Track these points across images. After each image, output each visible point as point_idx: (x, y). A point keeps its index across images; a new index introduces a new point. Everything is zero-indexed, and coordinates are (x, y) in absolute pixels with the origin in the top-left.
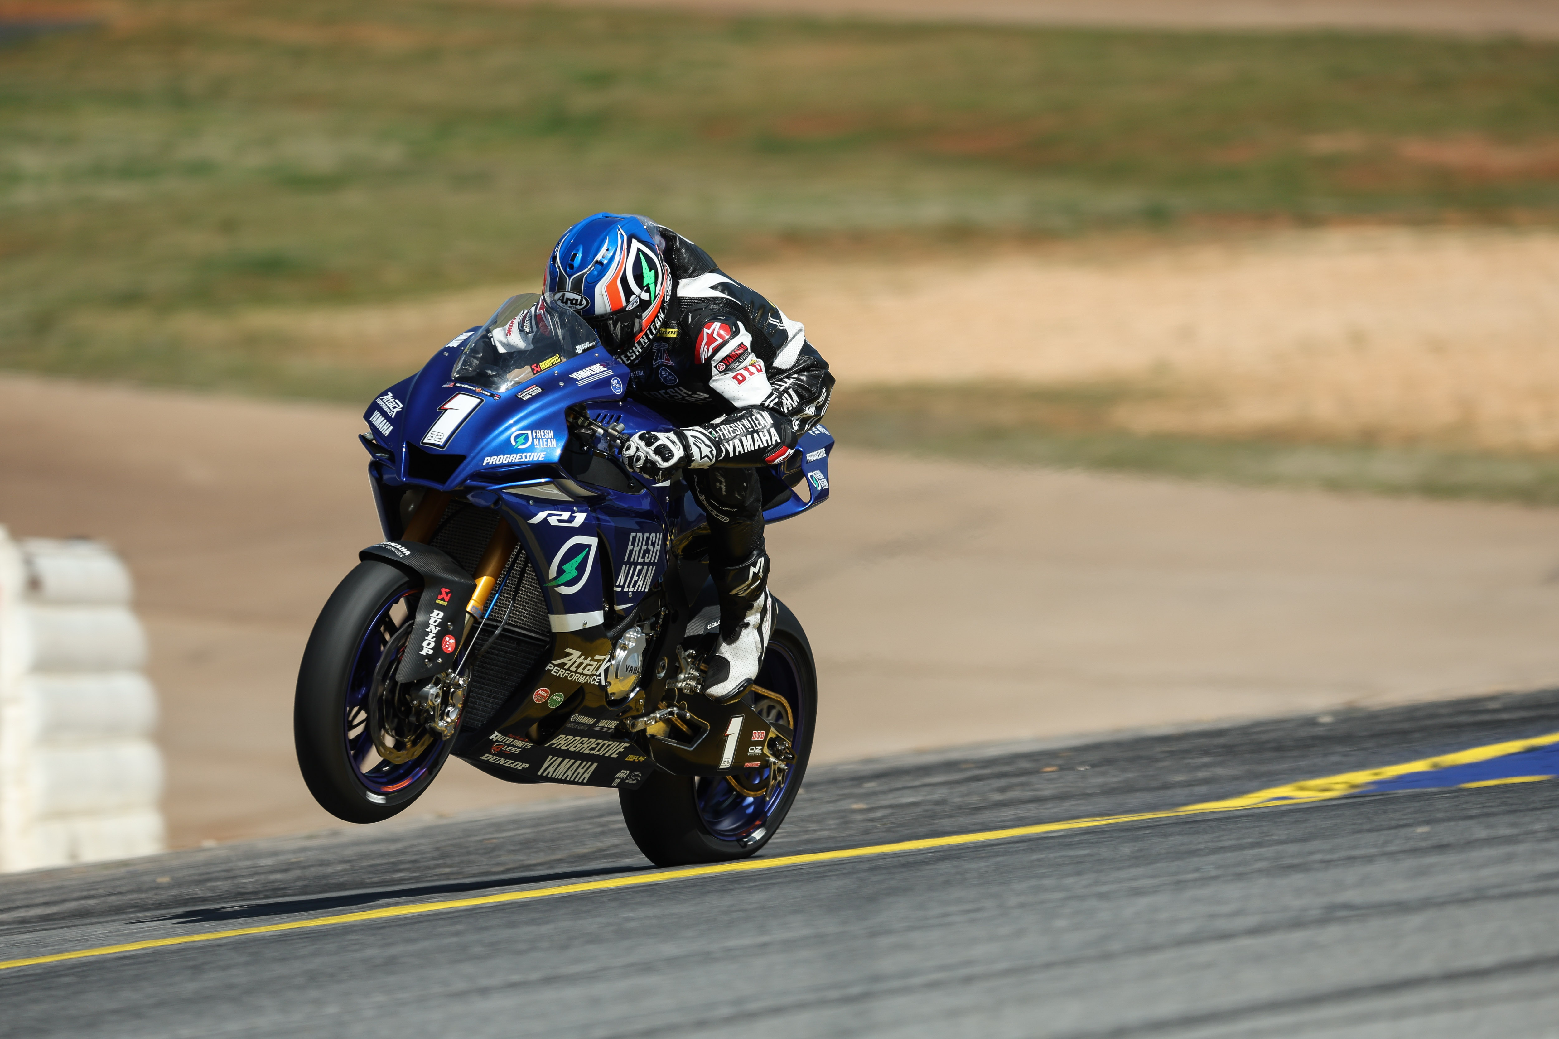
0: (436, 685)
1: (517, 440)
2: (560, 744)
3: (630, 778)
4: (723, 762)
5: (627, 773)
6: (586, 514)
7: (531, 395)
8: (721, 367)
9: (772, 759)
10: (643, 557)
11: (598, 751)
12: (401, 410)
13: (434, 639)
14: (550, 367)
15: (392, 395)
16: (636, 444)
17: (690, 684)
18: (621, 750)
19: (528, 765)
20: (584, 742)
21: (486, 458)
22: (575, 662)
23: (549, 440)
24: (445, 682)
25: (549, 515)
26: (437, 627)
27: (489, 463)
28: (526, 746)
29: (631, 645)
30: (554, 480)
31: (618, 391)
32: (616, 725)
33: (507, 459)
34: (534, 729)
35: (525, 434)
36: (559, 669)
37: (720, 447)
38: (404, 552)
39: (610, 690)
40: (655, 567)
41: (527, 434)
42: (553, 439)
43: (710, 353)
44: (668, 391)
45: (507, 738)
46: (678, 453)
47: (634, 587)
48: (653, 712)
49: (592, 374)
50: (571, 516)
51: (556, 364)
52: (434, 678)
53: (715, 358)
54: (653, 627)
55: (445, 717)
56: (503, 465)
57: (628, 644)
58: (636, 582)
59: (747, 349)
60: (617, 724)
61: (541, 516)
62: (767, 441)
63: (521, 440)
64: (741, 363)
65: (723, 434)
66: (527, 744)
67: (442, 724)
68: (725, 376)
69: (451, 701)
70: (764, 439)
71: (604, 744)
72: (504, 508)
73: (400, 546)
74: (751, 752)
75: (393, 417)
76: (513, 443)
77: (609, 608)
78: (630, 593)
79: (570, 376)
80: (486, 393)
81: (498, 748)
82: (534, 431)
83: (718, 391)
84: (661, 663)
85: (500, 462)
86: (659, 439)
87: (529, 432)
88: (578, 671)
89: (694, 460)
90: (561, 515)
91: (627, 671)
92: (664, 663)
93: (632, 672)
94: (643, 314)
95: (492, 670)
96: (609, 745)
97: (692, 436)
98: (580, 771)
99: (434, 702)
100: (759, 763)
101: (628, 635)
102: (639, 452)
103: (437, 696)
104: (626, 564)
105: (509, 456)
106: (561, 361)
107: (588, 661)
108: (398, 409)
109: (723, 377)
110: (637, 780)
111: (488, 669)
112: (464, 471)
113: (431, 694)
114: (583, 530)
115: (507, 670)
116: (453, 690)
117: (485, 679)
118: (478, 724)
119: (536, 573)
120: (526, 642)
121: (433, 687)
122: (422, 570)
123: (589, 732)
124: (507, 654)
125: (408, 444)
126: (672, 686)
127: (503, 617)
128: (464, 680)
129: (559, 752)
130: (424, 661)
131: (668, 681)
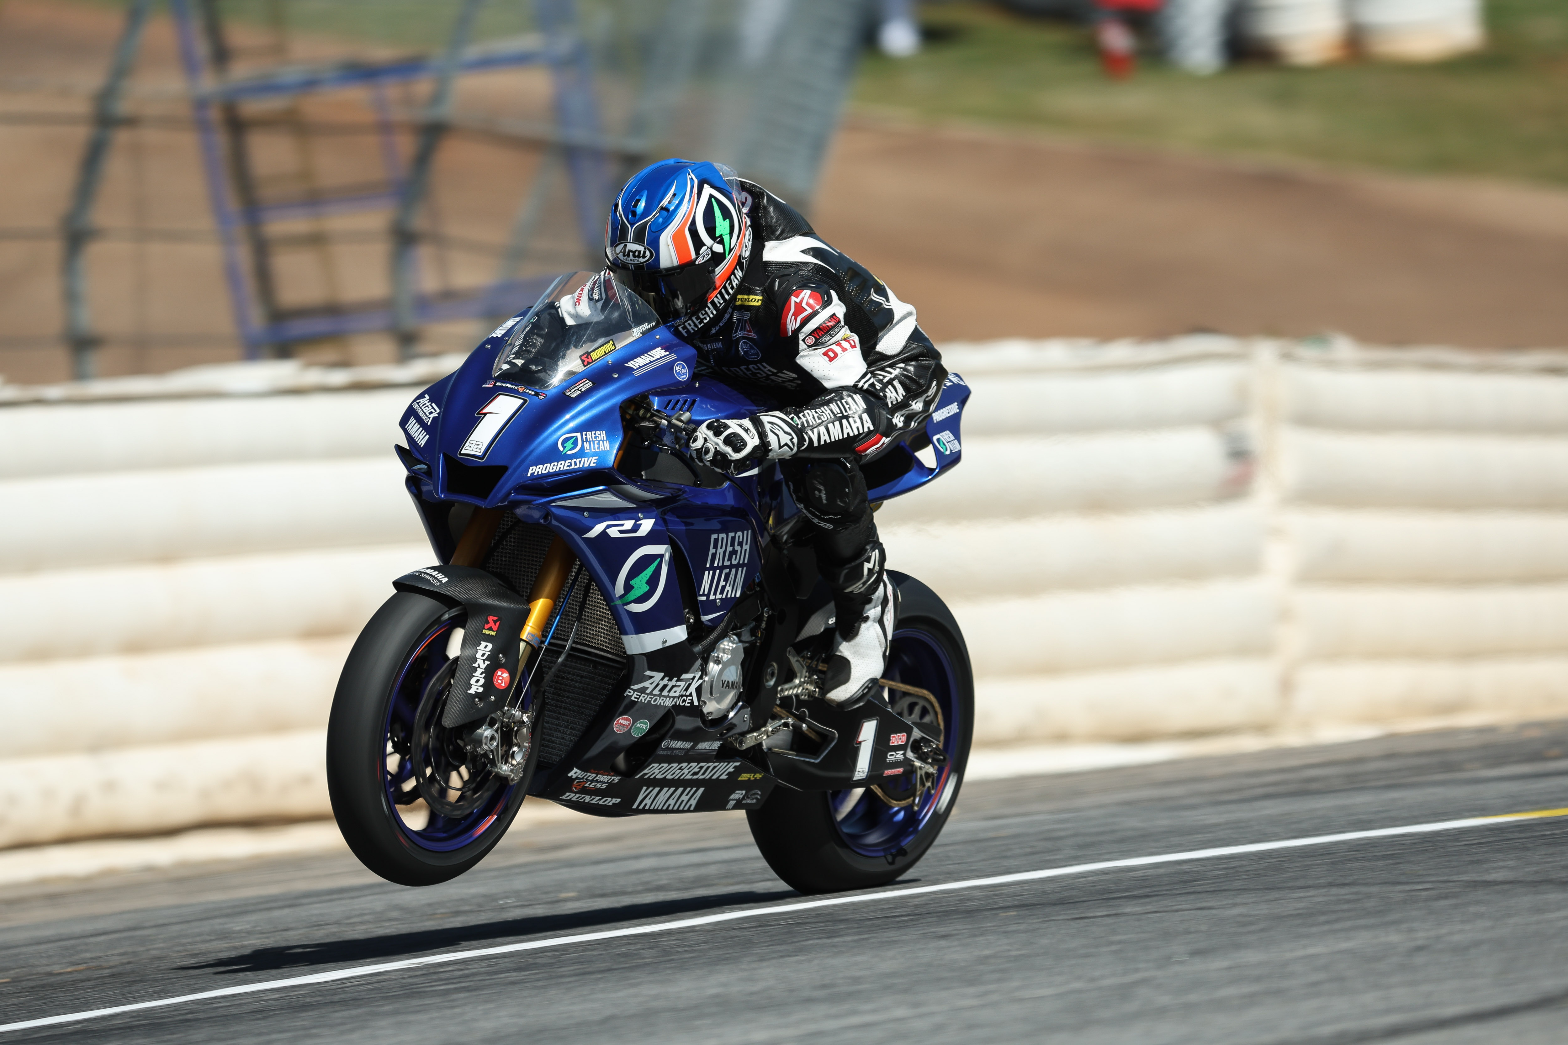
0: (491, 725)
2: (654, 773)
3: (748, 797)
4: (856, 773)
7: (581, 390)
8: (810, 341)
9: (918, 763)
10: (730, 559)
11: (703, 774)
12: (437, 415)
13: (484, 675)
16: (703, 434)
17: (807, 689)
18: (731, 770)
19: (619, 800)
20: (682, 768)
21: (531, 468)
22: (658, 685)
23: (601, 442)
24: (503, 722)
25: (609, 527)
26: (486, 662)
28: (613, 780)
29: (725, 657)
30: (610, 486)
31: (683, 377)
32: (719, 745)
34: (621, 760)
35: (574, 437)
36: (640, 694)
37: (803, 435)
39: (706, 710)
40: (745, 568)
41: (577, 436)
42: (606, 440)
43: (798, 324)
44: (750, 367)
45: (589, 774)
46: (752, 441)
47: (722, 593)
48: (764, 725)
49: (652, 360)
50: (635, 524)
51: (609, 352)
52: (488, 719)
53: (804, 330)
54: (753, 633)
55: (510, 760)
56: (549, 474)
57: (722, 657)
58: (724, 588)
59: (839, 322)
61: (599, 528)
62: (858, 428)
63: (569, 445)
65: (807, 421)
66: (613, 778)
67: (506, 767)
69: (515, 740)
70: (854, 426)
71: (709, 767)
72: (554, 522)
73: (437, 572)
75: (429, 424)
76: (561, 449)
77: (695, 620)
78: (718, 601)
79: (626, 365)
80: (530, 392)
81: (579, 785)
83: (806, 368)
84: (769, 670)
86: (729, 427)
87: (578, 435)
89: (771, 450)
90: (622, 525)
91: (723, 687)
92: (772, 670)
93: (729, 688)
95: (568, 697)
96: (715, 767)
97: (769, 422)
98: (685, 798)
99: (489, 746)
100: (901, 770)
101: (722, 646)
102: (708, 444)
103: (493, 738)
104: (709, 569)
106: (615, 348)
107: (674, 682)
108: (435, 415)
110: (757, 799)
111: (564, 696)
112: (507, 483)
113: (487, 737)
114: (651, 538)
115: (583, 697)
116: (516, 728)
117: (561, 707)
118: (556, 758)
119: (601, 593)
120: (602, 664)
121: (488, 729)
122: (462, 599)
123: (687, 757)
124: (584, 679)
125: (445, 456)
126: (786, 693)
127: (567, 641)
128: (528, 715)
129: (654, 782)
130: (474, 701)
131: (779, 688)
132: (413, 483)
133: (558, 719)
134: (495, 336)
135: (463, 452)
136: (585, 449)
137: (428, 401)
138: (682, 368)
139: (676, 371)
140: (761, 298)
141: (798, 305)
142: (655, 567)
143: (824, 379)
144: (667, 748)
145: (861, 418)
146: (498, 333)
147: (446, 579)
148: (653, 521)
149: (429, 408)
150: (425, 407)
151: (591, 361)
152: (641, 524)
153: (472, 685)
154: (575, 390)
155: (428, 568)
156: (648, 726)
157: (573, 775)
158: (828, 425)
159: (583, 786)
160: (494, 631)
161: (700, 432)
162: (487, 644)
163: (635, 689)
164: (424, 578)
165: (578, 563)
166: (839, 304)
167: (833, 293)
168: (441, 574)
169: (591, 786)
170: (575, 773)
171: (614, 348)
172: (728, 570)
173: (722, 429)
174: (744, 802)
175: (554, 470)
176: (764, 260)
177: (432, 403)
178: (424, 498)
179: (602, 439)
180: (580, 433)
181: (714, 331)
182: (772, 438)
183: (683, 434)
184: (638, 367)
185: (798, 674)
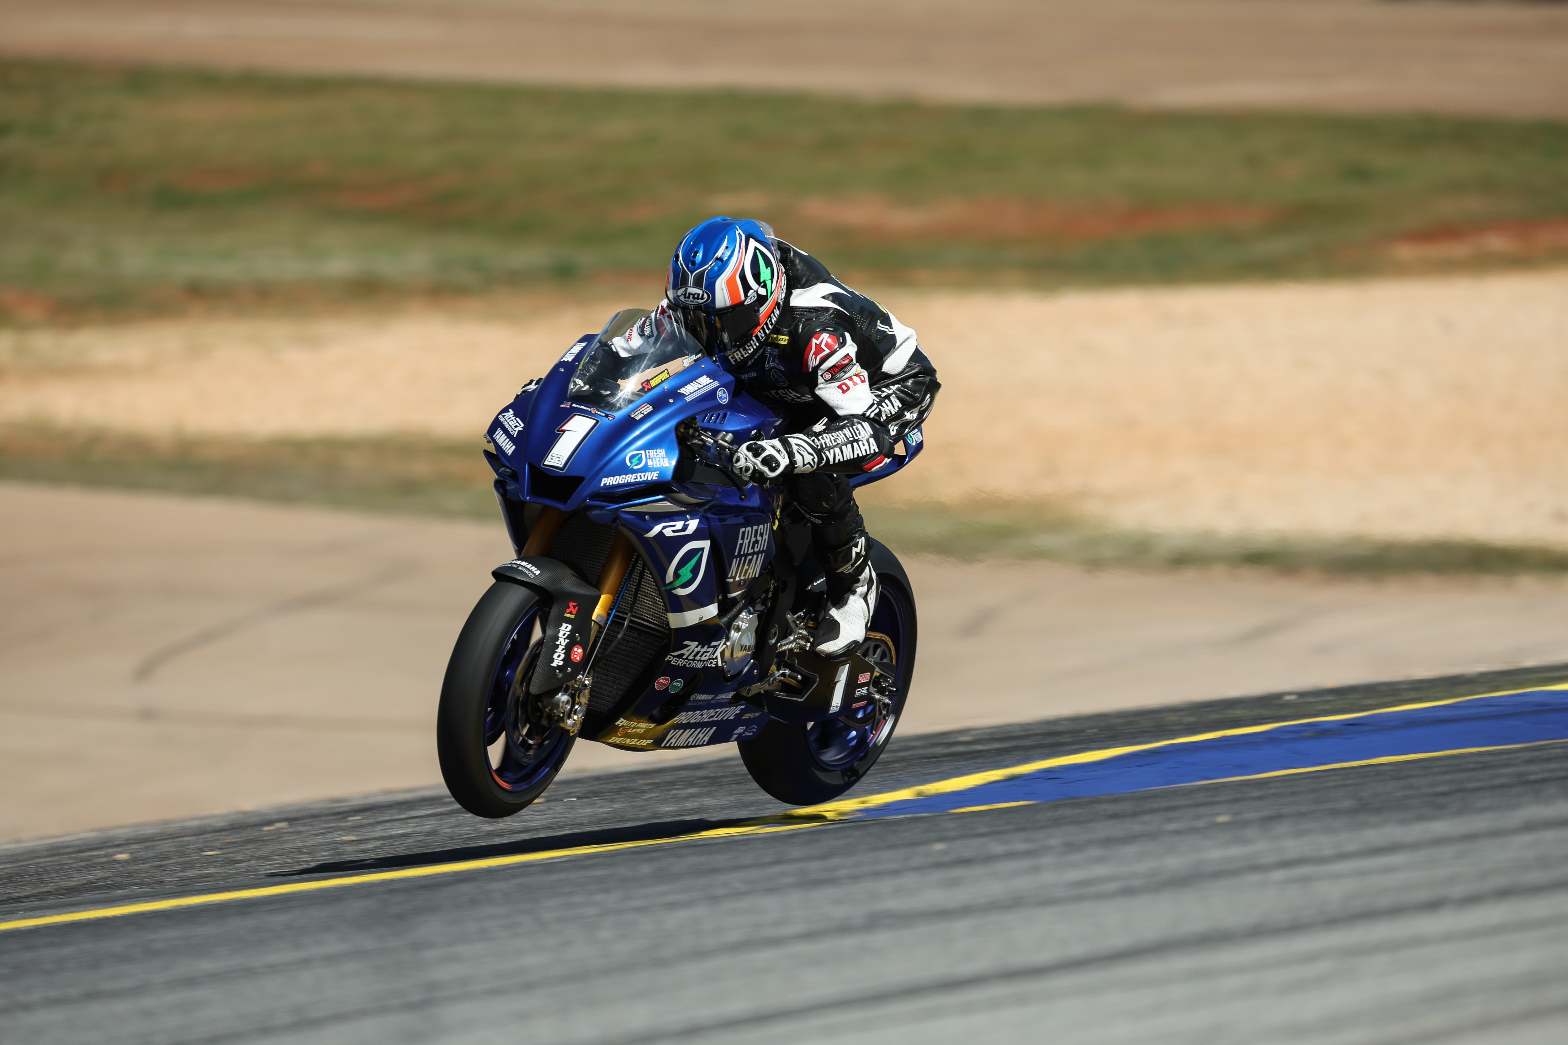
0: (566, 691)
1: (632, 461)
4: (832, 708)
7: (643, 414)
8: (827, 376)
9: (877, 696)
11: (717, 717)
12: (522, 429)
13: (564, 651)
15: (513, 412)
17: (799, 644)
18: (738, 712)
21: (604, 479)
22: (693, 651)
24: (574, 687)
25: (664, 528)
26: (566, 640)
27: (606, 484)
28: (650, 726)
29: (744, 626)
30: (669, 495)
33: (623, 480)
34: (656, 711)
35: (639, 454)
37: (822, 455)
39: (727, 669)
40: (764, 554)
41: (641, 454)
43: (817, 362)
44: (779, 392)
45: (632, 723)
46: (784, 461)
47: (745, 575)
48: (767, 677)
51: (665, 380)
52: (565, 686)
53: (822, 367)
54: (764, 603)
55: (573, 716)
57: (741, 626)
59: (852, 360)
61: (657, 529)
62: (866, 450)
63: (635, 461)
64: (846, 373)
65: (825, 443)
66: (650, 724)
68: (830, 384)
69: (579, 700)
70: (863, 448)
71: (722, 711)
72: (621, 526)
74: (857, 694)
75: (515, 436)
76: (629, 464)
77: (724, 598)
80: (601, 414)
81: (623, 731)
82: (647, 451)
83: (823, 398)
84: (773, 630)
85: (617, 483)
87: (643, 452)
89: (797, 467)
90: (674, 526)
91: (741, 650)
92: (776, 631)
93: (745, 650)
94: (761, 309)
95: (615, 658)
96: (727, 711)
97: (796, 444)
98: (701, 736)
99: (564, 706)
101: (742, 617)
102: (748, 463)
103: (566, 702)
104: (736, 557)
105: (624, 476)
107: (705, 649)
109: (828, 385)
110: (753, 732)
112: (584, 490)
113: (561, 701)
114: (696, 536)
115: (629, 659)
116: (580, 690)
117: (609, 666)
118: (608, 712)
119: (654, 580)
120: (648, 633)
121: (564, 694)
122: (551, 588)
123: (708, 706)
124: (629, 643)
125: (530, 465)
126: (784, 648)
128: (589, 678)
129: (680, 726)
130: (555, 672)
131: (779, 644)
132: (500, 485)
133: (606, 675)
134: (566, 360)
135: (546, 463)
137: (513, 415)
138: (724, 393)
139: (719, 396)
140: (787, 338)
141: (818, 346)
143: (838, 408)
145: (868, 442)
148: (698, 520)
150: (510, 421)
151: (650, 387)
153: (554, 659)
158: (842, 447)
159: (627, 732)
160: (573, 615)
163: (675, 655)
165: (636, 554)
166: (852, 345)
167: (848, 336)
169: (632, 731)
174: (744, 735)
175: (623, 482)
176: (791, 305)
177: (516, 417)
178: (509, 497)
181: (750, 363)
182: (798, 458)
184: (689, 393)
185: (794, 631)
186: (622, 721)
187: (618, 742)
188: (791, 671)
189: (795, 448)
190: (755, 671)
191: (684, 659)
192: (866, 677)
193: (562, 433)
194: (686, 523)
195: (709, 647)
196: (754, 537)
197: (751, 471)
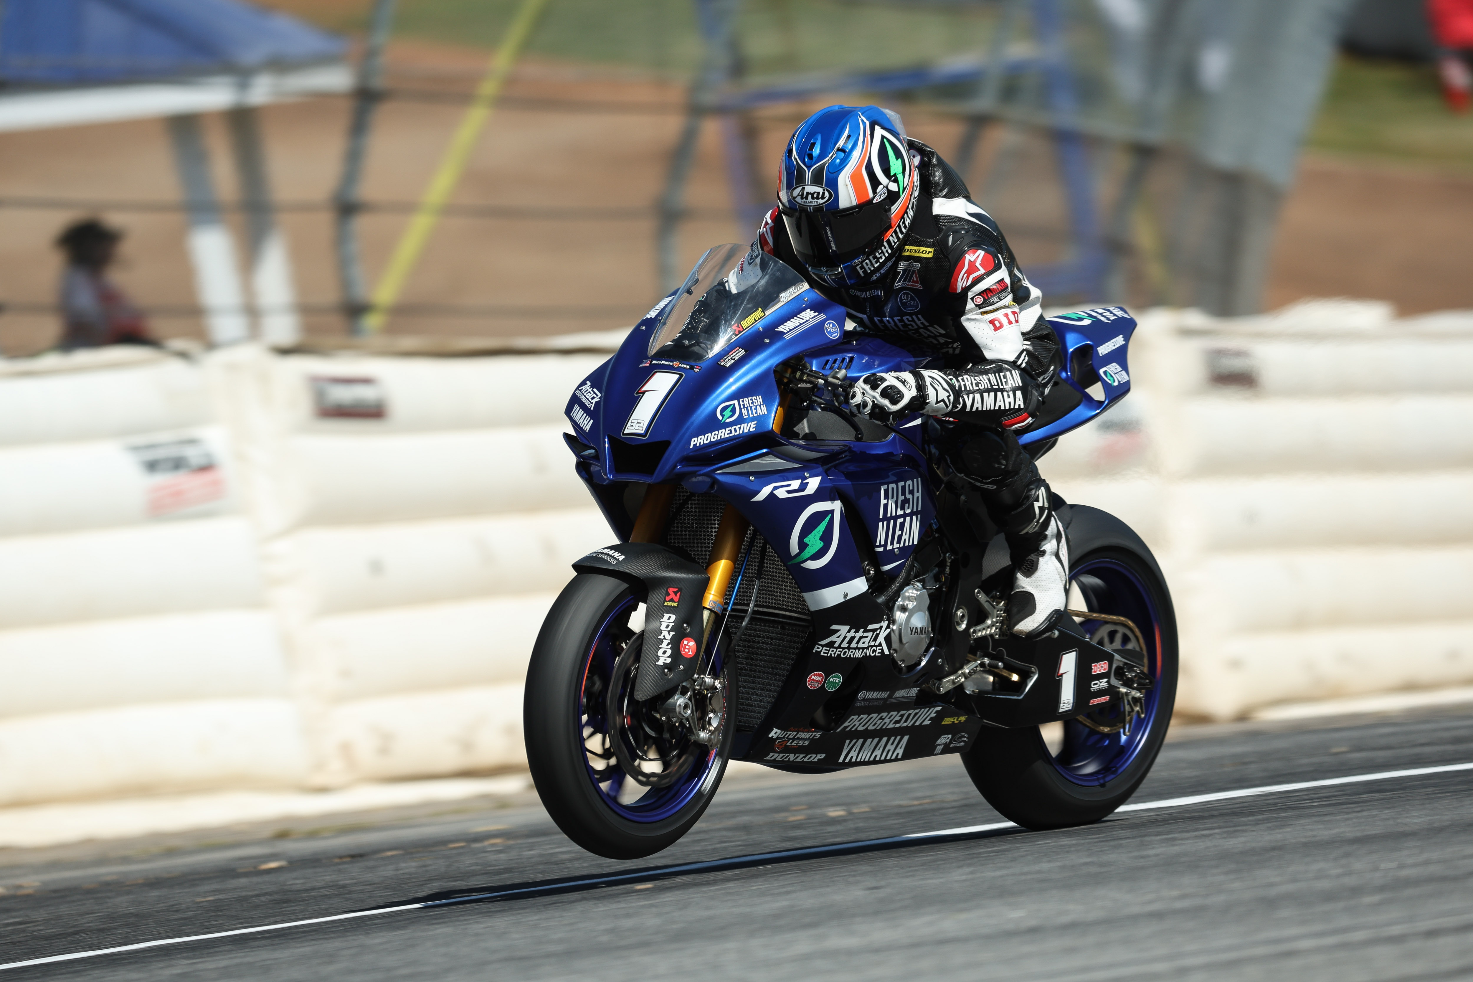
0: (683, 693)
1: (723, 414)
2: (855, 725)
3: (955, 741)
4: (1062, 705)
5: (949, 738)
6: (821, 477)
7: (734, 359)
9: (1123, 690)
12: (599, 399)
13: (670, 646)
14: (753, 324)
15: (590, 384)
16: (861, 389)
17: (1000, 628)
18: (933, 715)
19: (823, 756)
20: (883, 717)
21: (693, 440)
22: (845, 637)
23: (758, 407)
24: (695, 690)
25: (776, 488)
26: (670, 633)
28: (815, 736)
29: (910, 605)
30: (772, 449)
32: (917, 692)
33: (716, 436)
34: (819, 714)
35: (731, 405)
36: (829, 649)
38: (617, 558)
39: (897, 658)
40: (919, 516)
41: (734, 404)
42: (763, 405)
43: (969, 283)
45: (789, 733)
46: (909, 393)
47: (899, 542)
48: (961, 668)
49: (801, 322)
50: (802, 483)
51: (759, 319)
52: (680, 688)
54: (937, 579)
55: (706, 726)
57: (907, 604)
58: (900, 537)
60: (918, 690)
61: (766, 491)
62: (1010, 403)
63: (727, 413)
65: (965, 385)
66: (814, 734)
67: (704, 734)
69: (710, 707)
70: (1007, 400)
71: (910, 715)
72: (722, 490)
73: (613, 551)
75: (592, 409)
76: (720, 417)
77: (875, 571)
78: (896, 550)
79: (776, 330)
80: (685, 366)
81: (781, 745)
84: (959, 614)
86: (886, 380)
87: (736, 402)
88: (851, 646)
90: (789, 485)
91: (911, 634)
92: (961, 613)
93: (918, 634)
95: (761, 660)
96: (916, 714)
97: (929, 376)
99: (684, 714)
101: (906, 593)
102: (865, 398)
103: (686, 707)
104: (882, 520)
105: (716, 432)
106: (765, 315)
107: (861, 633)
108: (597, 399)
110: (964, 741)
111: (756, 660)
112: (672, 456)
113: (680, 705)
114: (819, 496)
115: (776, 659)
116: (709, 695)
117: (755, 671)
118: (757, 721)
119: (777, 554)
120: (789, 624)
121: (680, 697)
122: (640, 574)
123: (885, 706)
124: (774, 641)
125: (610, 438)
126: (980, 634)
127: (748, 605)
128: (720, 681)
129: (855, 735)
130: (664, 672)
131: (972, 630)
132: (583, 468)
133: (754, 682)
134: (649, 317)
136: (744, 415)
137: (590, 387)
142: (826, 523)
144: (864, 699)
146: (652, 314)
147: (623, 557)
149: (591, 393)
152: (808, 483)
153: (659, 657)
154: (729, 359)
155: (604, 549)
156: (841, 679)
157: (774, 735)
159: (786, 745)
161: (857, 387)
162: (670, 615)
163: (823, 644)
164: (601, 558)
165: (752, 528)
168: (617, 553)
170: (775, 733)
171: (763, 314)
172: (903, 519)
173: (879, 383)
174: (952, 745)
175: (715, 439)
177: (593, 389)
178: (595, 481)
179: (759, 404)
180: (737, 401)
183: (840, 391)
184: (788, 330)
185: (990, 614)
186: (776, 732)
187: (778, 759)
188: (991, 659)
189: (928, 381)
190: (940, 660)
191: (836, 648)
192: (1102, 667)
193: (642, 394)
194: (804, 482)
195: (866, 631)
196: (902, 495)
197: (869, 407)
